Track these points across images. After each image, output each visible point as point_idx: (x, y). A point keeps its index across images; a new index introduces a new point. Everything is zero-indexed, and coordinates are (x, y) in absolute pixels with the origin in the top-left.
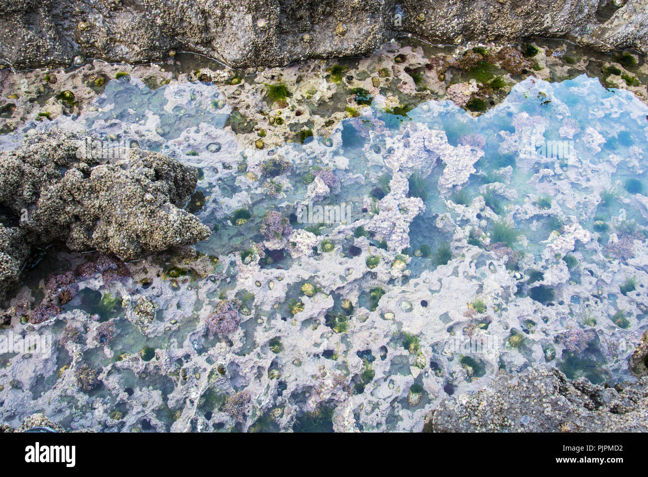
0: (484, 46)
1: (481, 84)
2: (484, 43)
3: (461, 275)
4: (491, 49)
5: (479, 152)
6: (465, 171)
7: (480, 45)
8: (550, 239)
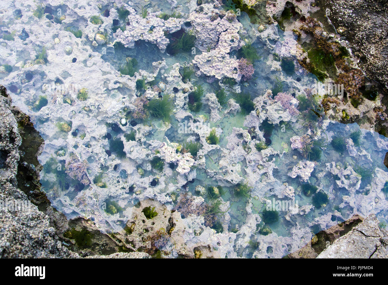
0: (351, 54)
1: (308, 60)
2: (353, 52)
3: (105, 77)
4: (352, 62)
5: (237, 75)
6: (214, 70)
7: (350, 50)
8: (172, 144)
